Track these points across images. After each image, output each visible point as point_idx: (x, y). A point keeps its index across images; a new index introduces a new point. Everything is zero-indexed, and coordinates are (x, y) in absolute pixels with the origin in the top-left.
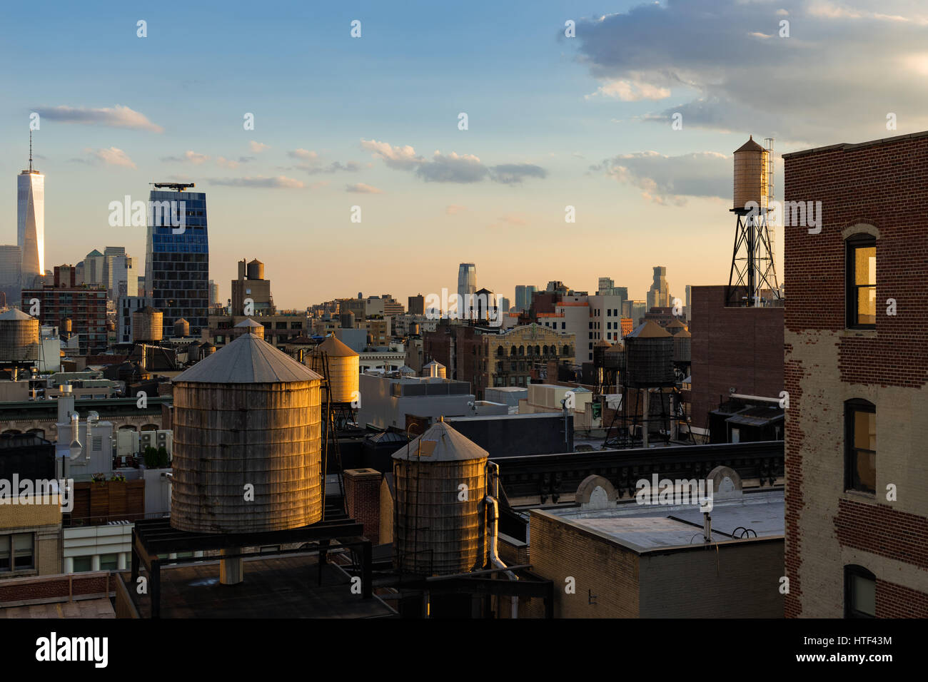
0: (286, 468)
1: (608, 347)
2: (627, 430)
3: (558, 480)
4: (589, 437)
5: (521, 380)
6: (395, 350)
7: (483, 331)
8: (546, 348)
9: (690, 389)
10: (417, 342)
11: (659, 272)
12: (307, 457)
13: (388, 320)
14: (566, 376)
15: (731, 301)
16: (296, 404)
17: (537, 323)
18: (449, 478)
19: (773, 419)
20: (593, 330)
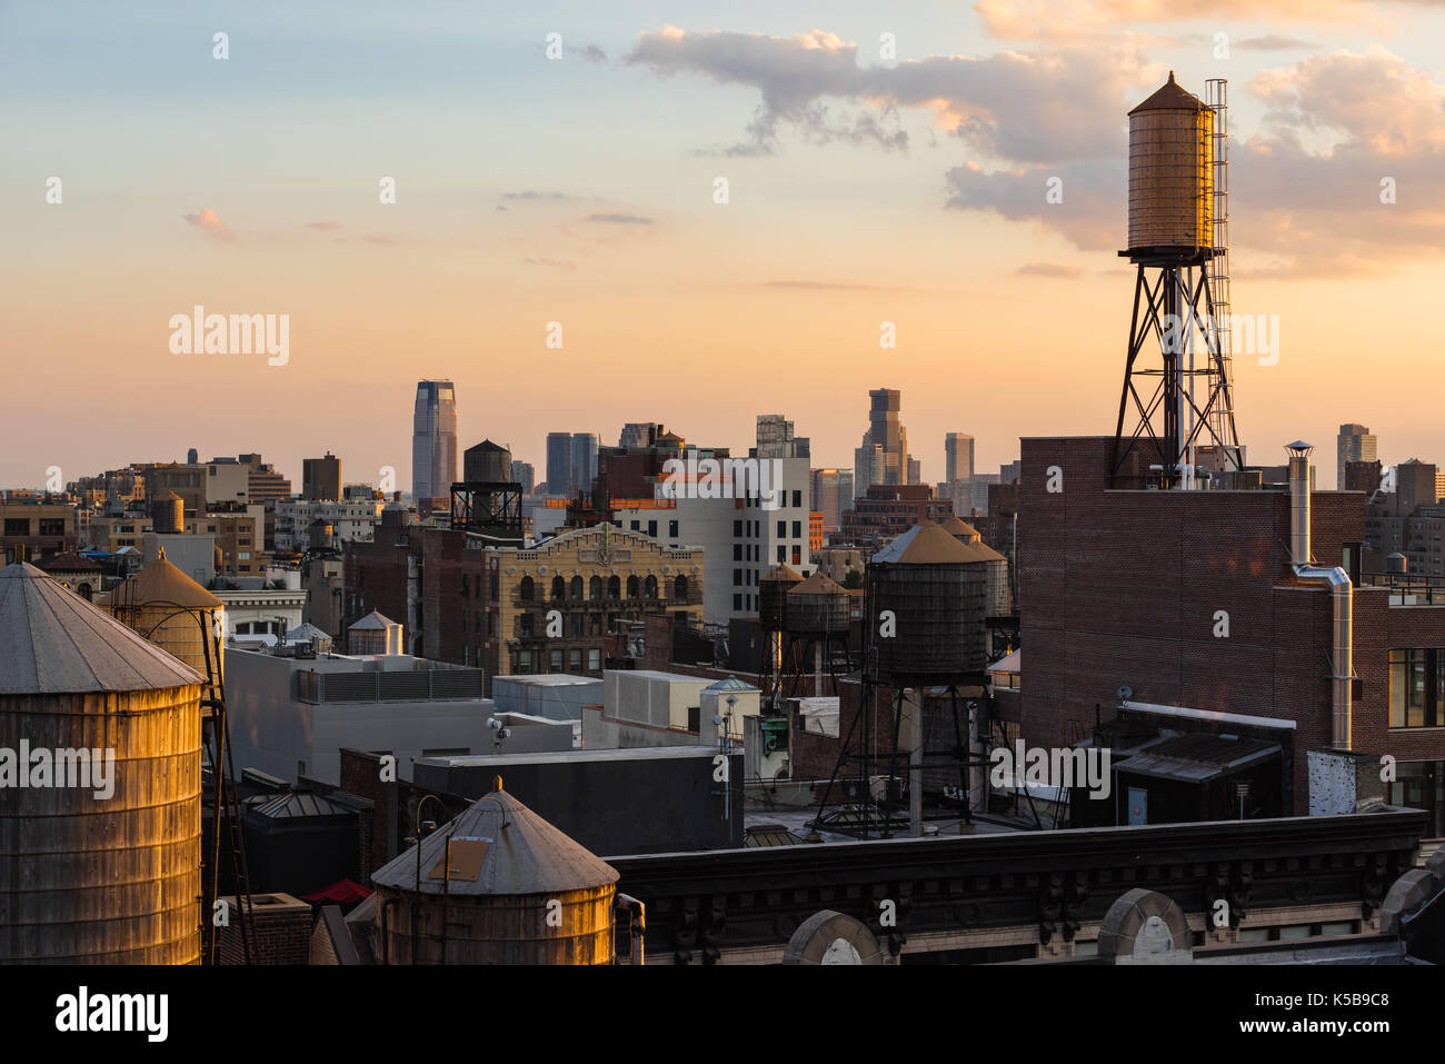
0: (117, 914)
1: (795, 583)
2: (864, 788)
3: (716, 915)
4: (773, 805)
5: (575, 657)
6: (280, 585)
7: (486, 543)
8: (633, 580)
9: (1016, 689)
10: (328, 566)
11: (883, 402)
12: (170, 886)
13: (256, 513)
14: (689, 652)
15: (1120, 473)
16: (143, 749)
17: (612, 522)
18: (522, 938)
19: (1232, 764)
20: (743, 540)
